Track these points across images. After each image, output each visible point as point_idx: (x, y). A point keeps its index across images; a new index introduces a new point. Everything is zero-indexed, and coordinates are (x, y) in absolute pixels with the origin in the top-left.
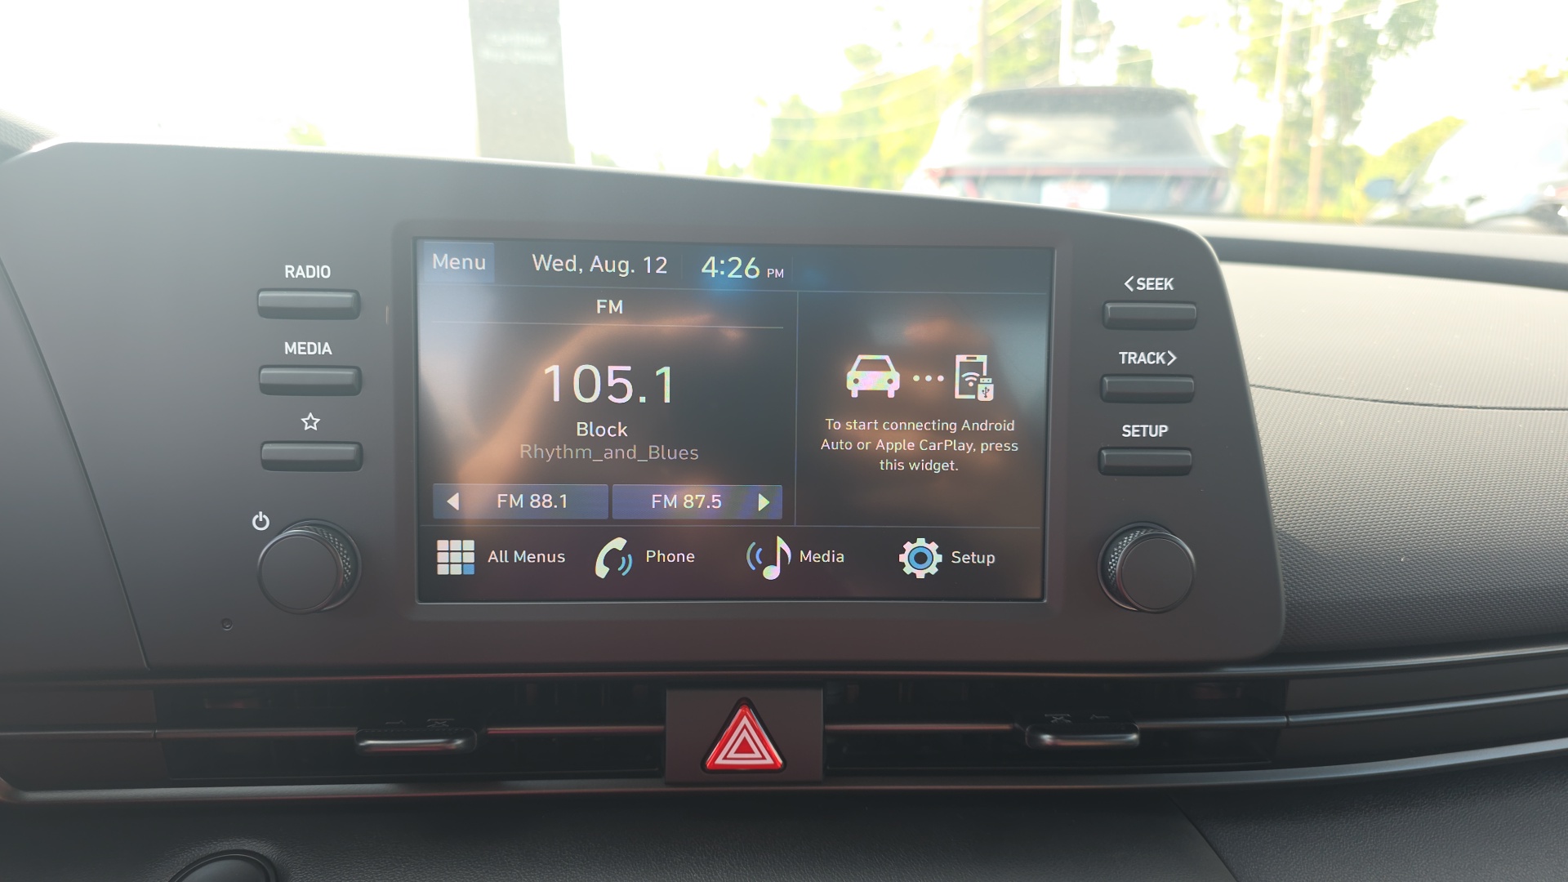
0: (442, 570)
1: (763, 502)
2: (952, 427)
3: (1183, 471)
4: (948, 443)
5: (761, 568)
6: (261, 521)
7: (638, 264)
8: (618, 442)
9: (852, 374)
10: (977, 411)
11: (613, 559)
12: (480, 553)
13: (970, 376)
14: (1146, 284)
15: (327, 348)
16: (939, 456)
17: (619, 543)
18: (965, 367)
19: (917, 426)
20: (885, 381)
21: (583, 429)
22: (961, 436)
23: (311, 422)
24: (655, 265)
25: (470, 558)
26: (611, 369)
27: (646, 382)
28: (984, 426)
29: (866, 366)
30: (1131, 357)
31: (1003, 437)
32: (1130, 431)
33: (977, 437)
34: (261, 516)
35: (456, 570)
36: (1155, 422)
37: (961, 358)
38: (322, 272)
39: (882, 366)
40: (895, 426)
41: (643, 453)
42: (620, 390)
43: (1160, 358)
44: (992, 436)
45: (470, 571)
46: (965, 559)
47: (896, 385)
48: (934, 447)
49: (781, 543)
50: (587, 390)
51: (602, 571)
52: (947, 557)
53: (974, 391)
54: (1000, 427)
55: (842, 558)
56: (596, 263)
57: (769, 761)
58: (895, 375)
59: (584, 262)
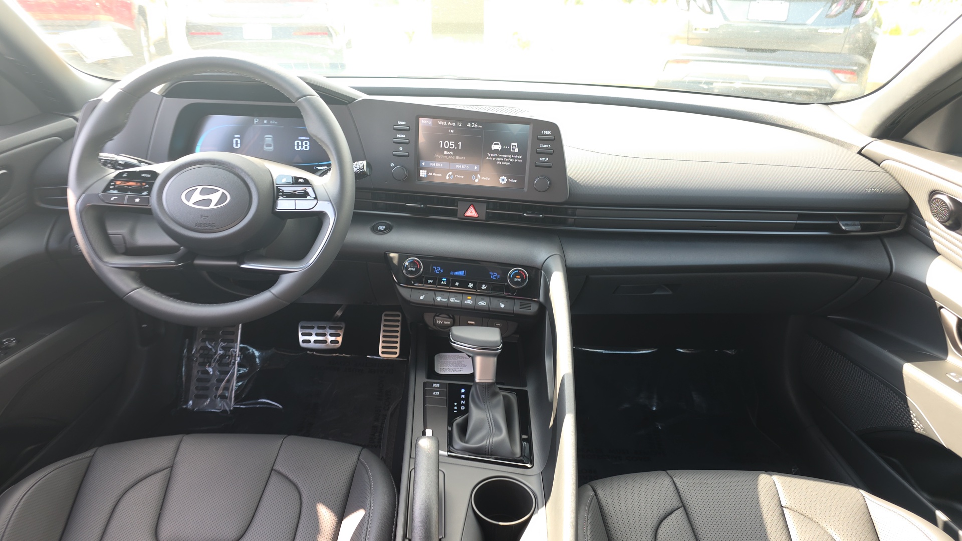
0: (421, 176)
1: (476, 168)
2: (510, 156)
3: (550, 167)
4: (509, 159)
5: (475, 180)
6: (392, 165)
7: (456, 124)
8: (451, 155)
9: (493, 146)
10: (515, 154)
11: (449, 176)
12: (427, 173)
13: (514, 147)
14: (546, 132)
15: (404, 136)
16: (508, 162)
17: (450, 173)
18: (513, 146)
19: (504, 156)
20: (499, 147)
21: (446, 152)
22: (512, 158)
23: (401, 148)
24: (459, 124)
25: (426, 174)
26: (451, 142)
27: (457, 145)
28: (516, 157)
29: (495, 144)
30: (542, 146)
31: (519, 159)
32: (541, 159)
33: (514, 159)
34: (392, 164)
35: (423, 176)
36: (546, 158)
37: (512, 144)
38: (404, 123)
39: (498, 144)
40: (500, 156)
41: (455, 157)
42: (452, 146)
43: (547, 146)
44: (517, 159)
45: (426, 176)
46: (511, 181)
47: (501, 148)
48: (507, 160)
49: (479, 176)
50: (447, 145)
51: (447, 178)
52: (508, 180)
53: (514, 150)
54: (519, 157)
55: (489, 179)
56: (449, 123)
57: (476, 215)
58: (500, 146)
59: (447, 123)
